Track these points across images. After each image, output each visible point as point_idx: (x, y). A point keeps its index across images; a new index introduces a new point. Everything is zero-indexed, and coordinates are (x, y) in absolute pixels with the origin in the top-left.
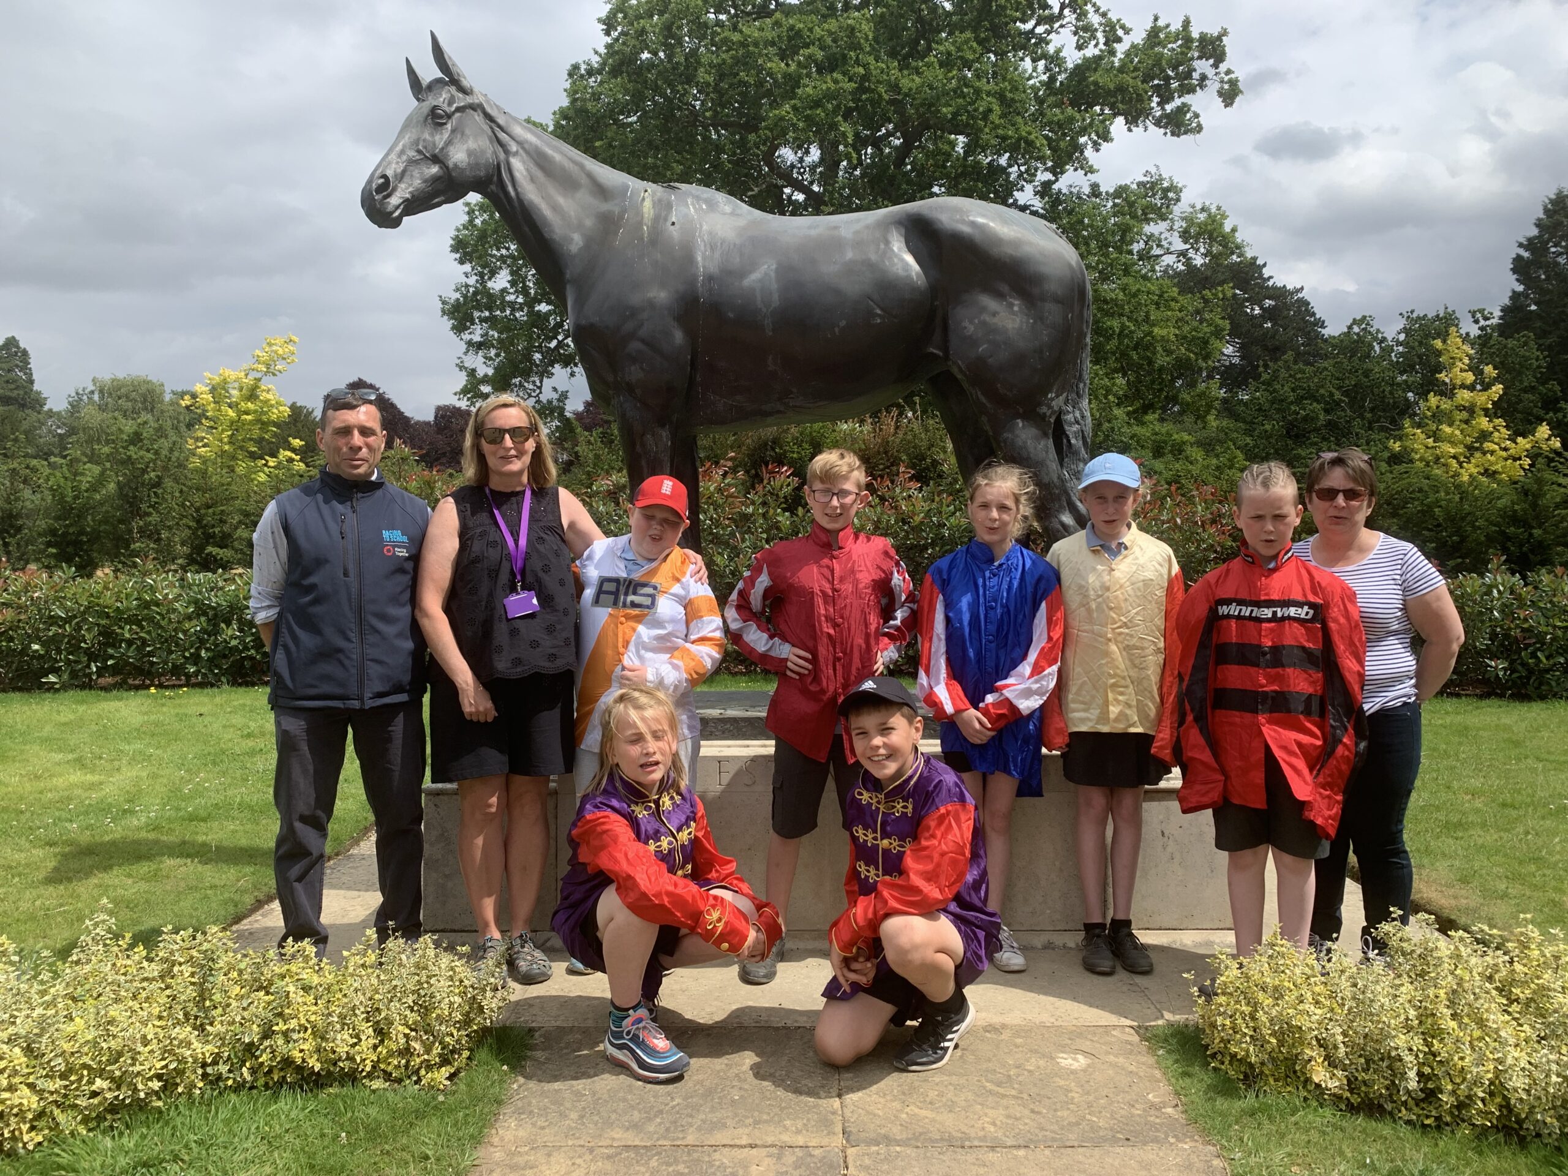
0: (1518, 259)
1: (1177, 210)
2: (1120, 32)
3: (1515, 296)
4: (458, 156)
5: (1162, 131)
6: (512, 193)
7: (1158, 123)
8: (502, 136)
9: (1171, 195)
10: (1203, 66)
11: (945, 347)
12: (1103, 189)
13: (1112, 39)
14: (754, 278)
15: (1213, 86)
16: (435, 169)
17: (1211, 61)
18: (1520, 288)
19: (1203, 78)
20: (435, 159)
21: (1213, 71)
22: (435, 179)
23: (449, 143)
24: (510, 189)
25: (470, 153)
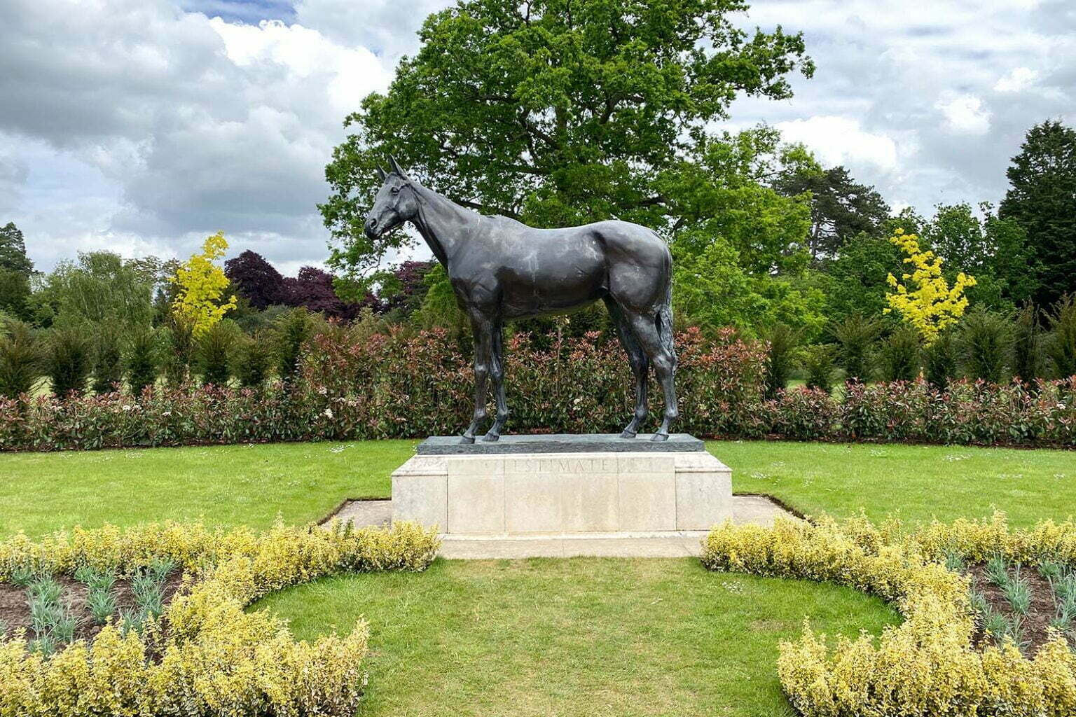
0: (1011, 169)
1: (778, 146)
2: (740, 37)
3: (1010, 194)
4: (403, 208)
5: (768, 97)
6: (424, 222)
7: (766, 92)
8: (419, 196)
9: (774, 137)
10: (791, 57)
11: (608, 285)
12: (731, 135)
13: (735, 42)
14: (528, 258)
15: (798, 68)
16: (393, 215)
17: (796, 53)
18: (1012, 188)
19: (792, 64)
20: (394, 210)
21: (798, 58)
22: (394, 218)
23: (399, 203)
24: (423, 220)
25: (407, 206)
